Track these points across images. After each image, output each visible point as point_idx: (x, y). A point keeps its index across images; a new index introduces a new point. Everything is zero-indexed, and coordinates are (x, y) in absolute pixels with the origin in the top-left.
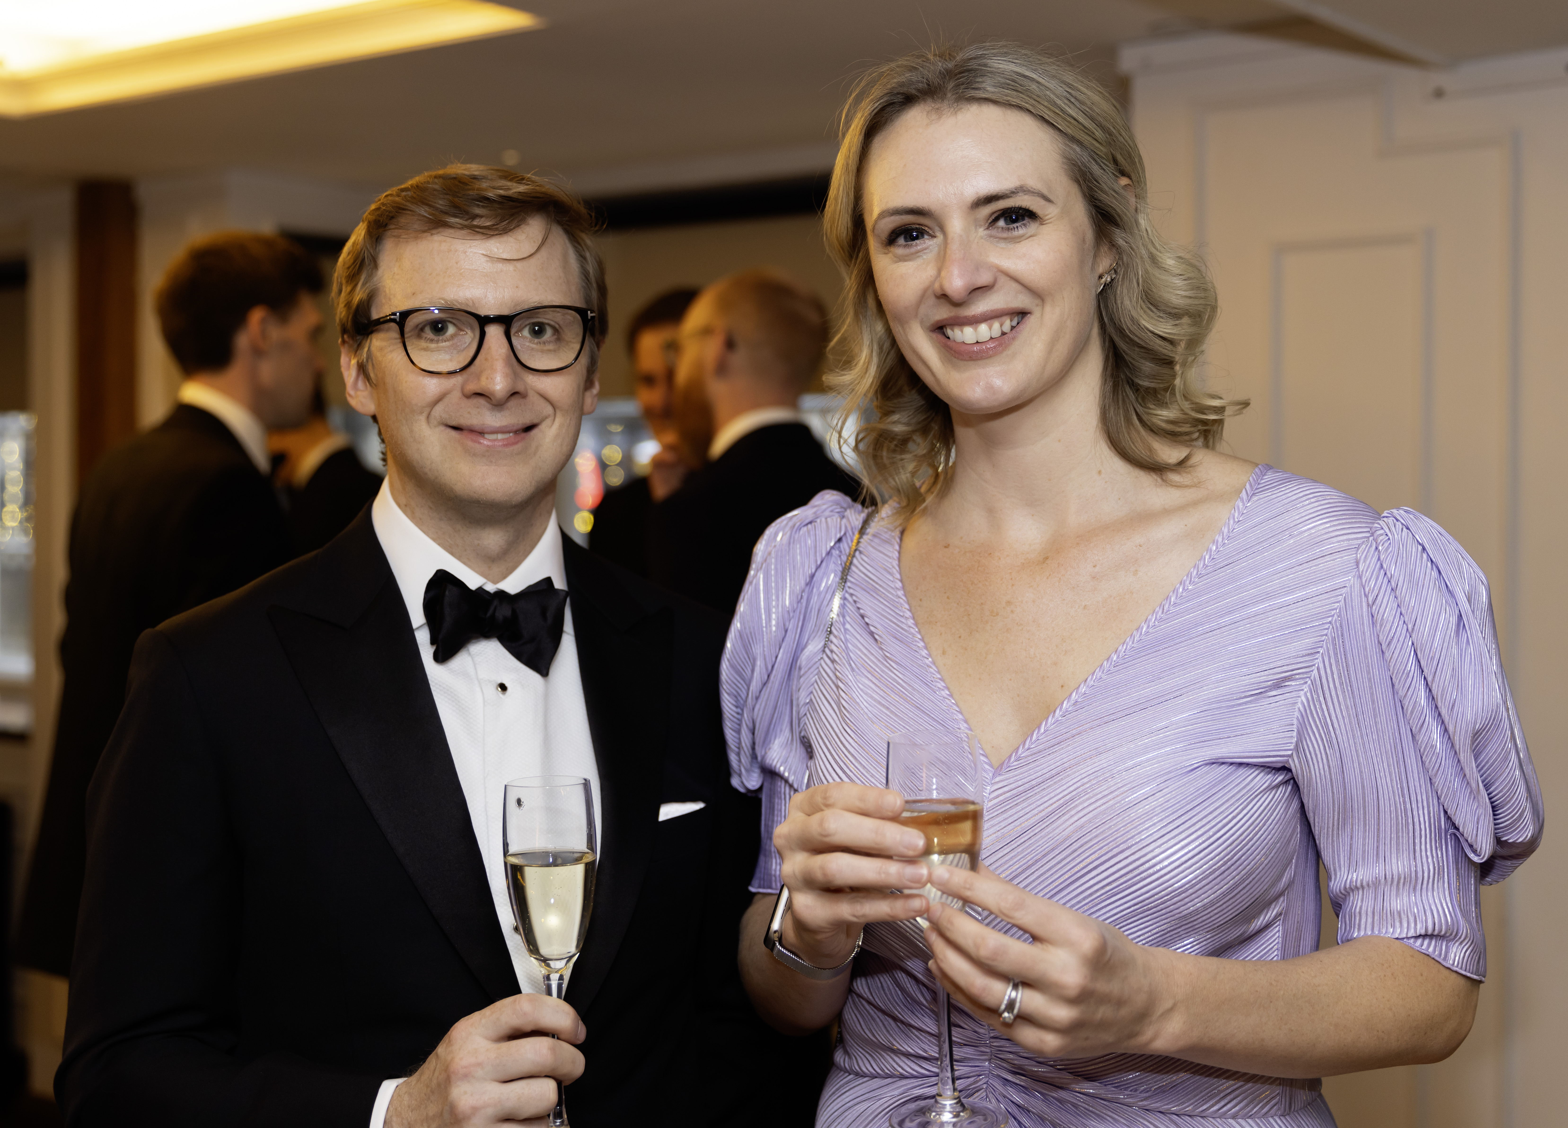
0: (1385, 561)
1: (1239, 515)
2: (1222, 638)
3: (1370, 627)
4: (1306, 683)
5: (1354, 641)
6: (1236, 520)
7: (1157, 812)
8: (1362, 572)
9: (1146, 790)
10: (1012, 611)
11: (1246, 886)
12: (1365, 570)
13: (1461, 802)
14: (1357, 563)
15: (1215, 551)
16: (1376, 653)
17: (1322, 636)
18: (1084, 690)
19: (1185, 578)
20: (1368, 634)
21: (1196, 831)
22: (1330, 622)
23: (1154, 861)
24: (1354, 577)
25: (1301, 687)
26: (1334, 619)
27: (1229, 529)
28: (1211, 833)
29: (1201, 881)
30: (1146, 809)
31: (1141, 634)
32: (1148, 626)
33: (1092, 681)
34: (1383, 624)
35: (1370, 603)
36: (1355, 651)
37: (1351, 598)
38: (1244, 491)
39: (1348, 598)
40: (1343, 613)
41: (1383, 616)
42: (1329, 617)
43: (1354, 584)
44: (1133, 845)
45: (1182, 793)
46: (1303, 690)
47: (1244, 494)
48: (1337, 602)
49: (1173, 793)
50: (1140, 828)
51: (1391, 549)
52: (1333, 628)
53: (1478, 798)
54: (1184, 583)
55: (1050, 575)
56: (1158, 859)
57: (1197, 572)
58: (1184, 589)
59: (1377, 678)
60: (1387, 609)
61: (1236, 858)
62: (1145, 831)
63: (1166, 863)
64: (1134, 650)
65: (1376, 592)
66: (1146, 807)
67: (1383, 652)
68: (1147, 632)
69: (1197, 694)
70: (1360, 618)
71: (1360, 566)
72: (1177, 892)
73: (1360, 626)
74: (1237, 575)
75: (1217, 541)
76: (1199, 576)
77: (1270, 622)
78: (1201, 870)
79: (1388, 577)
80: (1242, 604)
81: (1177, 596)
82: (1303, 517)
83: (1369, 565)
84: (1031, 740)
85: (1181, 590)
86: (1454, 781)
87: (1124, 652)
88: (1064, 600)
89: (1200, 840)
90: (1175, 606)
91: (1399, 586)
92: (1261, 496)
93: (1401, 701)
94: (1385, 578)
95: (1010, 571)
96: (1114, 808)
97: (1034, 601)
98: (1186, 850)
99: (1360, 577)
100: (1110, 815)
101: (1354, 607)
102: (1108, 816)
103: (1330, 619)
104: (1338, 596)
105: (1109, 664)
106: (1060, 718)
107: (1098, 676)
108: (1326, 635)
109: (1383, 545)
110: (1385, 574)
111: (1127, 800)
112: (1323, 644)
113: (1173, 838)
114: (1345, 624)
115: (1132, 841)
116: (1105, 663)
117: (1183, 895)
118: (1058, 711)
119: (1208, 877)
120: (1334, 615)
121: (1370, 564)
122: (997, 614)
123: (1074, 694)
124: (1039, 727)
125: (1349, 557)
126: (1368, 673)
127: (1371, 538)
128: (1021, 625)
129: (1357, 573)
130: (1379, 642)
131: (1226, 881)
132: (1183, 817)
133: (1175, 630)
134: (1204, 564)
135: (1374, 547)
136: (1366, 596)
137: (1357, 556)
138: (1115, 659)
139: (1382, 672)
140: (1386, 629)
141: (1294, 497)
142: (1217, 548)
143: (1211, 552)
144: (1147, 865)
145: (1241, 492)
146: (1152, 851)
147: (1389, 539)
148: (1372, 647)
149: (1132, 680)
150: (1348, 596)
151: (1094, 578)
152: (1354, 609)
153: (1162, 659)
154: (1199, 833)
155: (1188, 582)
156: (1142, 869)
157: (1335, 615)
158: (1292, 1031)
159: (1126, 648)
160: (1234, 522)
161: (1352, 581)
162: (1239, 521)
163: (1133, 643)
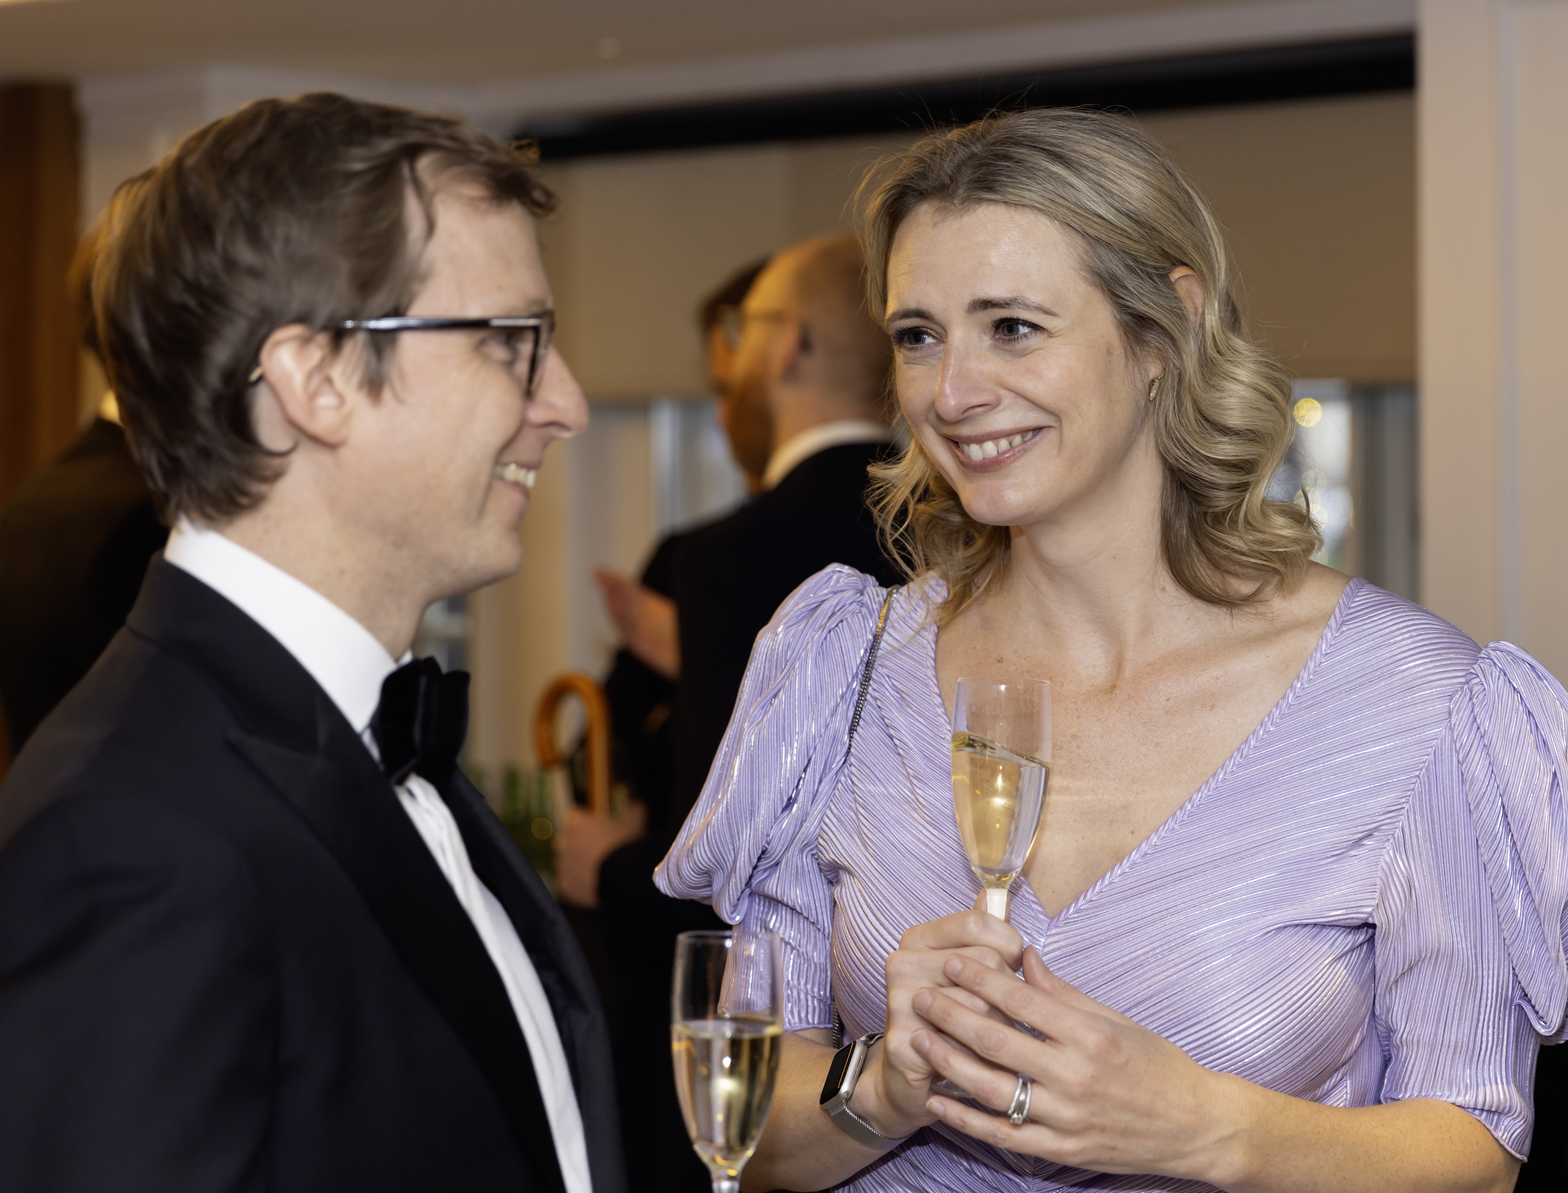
0: (1480, 716)
1: (1327, 646)
2: (1304, 790)
3: (1459, 785)
4: (1388, 840)
5: (1441, 797)
6: (1324, 652)
7: (1231, 986)
8: (1454, 725)
9: (1220, 960)
10: (1078, 747)
11: (1317, 1057)
12: (1457, 723)
13: (1537, 970)
14: (1450, 714)
15: (1300, 688)
16: (1464, 812)
17: (1409, 790)
18: (1154, 841)
19: (1267, 719)
20: (1456, 791)
21: (1270, 1005)
22: (1418, 776)
23: (1225, 1036)
24: (1446, 728)
25: (1383, 845)
26: (1422, 773)
27: (1315, 663)
28: (1285, 1007)
29: (1272, 1056)
30: (1220, 982)
31: (1217, 781)
32: (1225, 773)
33: (1164, 832)
34: (1473, 783)
35: (1461, 759)
36: (1442, 807)
37: (1442, 751)
38: (1333, 617)
39: (1438, 752)
40: (1432, 767)
41: (1474, 773)
42: (1417, 770)
43: (1445, 737)
44: (1205, 1019)
45: (1258, 964)
46: (1385, 848)
47: (1332, 622)
48: (1427, 755)
49: (1249, 964)
50: (1213, 1002)
51: (1486, 701)
52: (1421, 782)
53: (1556, 968)
54: (1266, 725)
55: (1120, 707)
56: (1230, 1034)
57: (1280, 712)
58: (1264, 731)
59: (1462, 836)
60: (1478, 768)
61: (1309, 1031)
62: (1219, 1005)
63: (1237, 1038)
64: (1210, 799)
65: (1467, 748)
66: (1221, 980)
67: (1470, 811)
68: (1224, 779)
69: (1275, 854)
70: (1449, 773)
71: (1453, 719)
72: (1246, 1067)
73: (1449, 782)
74: (1323, 719)
75: (1303, 678)
76: (1282, 716)
77: (1356, 774)
78: (1273, 1044)
79: (1480, 732)
80: (1326, 752)
81: (1257, 739)
82: (1395, 655)
83: (1461, 719)
84: (1093, 891)
85: (1261, 732)
86: (1532, 947)
87: (1199, 801)
88: (1135, 735)
89: (1274, 1015)
90: (1255, 750)
91: (1492, 744)
92: (1351, 626)
93: (1485, 864)
94: (1478, 733)
95: (1075, 700)
96: (1186, 978)
97: (1102, 737)
98: (1259, 1025)
99: (1452, 730)
100: (1182, 986)
101: (1444, 761)
102: (1179, 987)
103: (1418, 773)
104: (1427, 748)
105: (1182, 813)
106: (1127, 870)
107: (1171, 826)
108: (1413, 790)
109: (1477, 697)
110: (1478, 728)
111: (1200, 971)
112: (1409, 799)
113: (1246, 1013)
114: (1434, 778)
115: (1204, 1015)
116: (1178, 812)
117: (1254, 1069)
118: (1125, 861)
119: (1280, 1051)
120: (1422, 769)
121: (1462, 716)
122: (1061, 748)
123: (1144, 844)
124: (1103, 878)
125: (1441, 706)
126: (1453, 831)
127: (1466, 687)
128: (1088, 761)
129: (1449, 724)
130: (1467, 801)
131: (1297, 1054)
132: (1258, 991)
133: (1254, 778)
134: (1288, 703)
135: (1468, 698)
136: (1457, 752)
137: (1449, 706)
138: (1189, 807)
139: (1468, 831)
140: (1476, 789)
141: (1387, 631)
142: (1302, 684)
143: (1295, 689)
144: (1218, 1040)
145: (1329, 619)
146: (1224, 1026)
147: (1484, 689)
148: (1460, 805)
149: (1206, 833)
150: (1438, 749)
151: (1167, 712)
152: (1444, 763)
153: (1239, 811)
154: (1274, 1007)
155: (1269, 724)
156: (1212, 1043)
157: (1424, 769)
158: (1345, 1179)
159: (1201, 796)
160: (1322, 655)
161: (1443, 733)
162: (1327, 654)
163: (1209, 791)
